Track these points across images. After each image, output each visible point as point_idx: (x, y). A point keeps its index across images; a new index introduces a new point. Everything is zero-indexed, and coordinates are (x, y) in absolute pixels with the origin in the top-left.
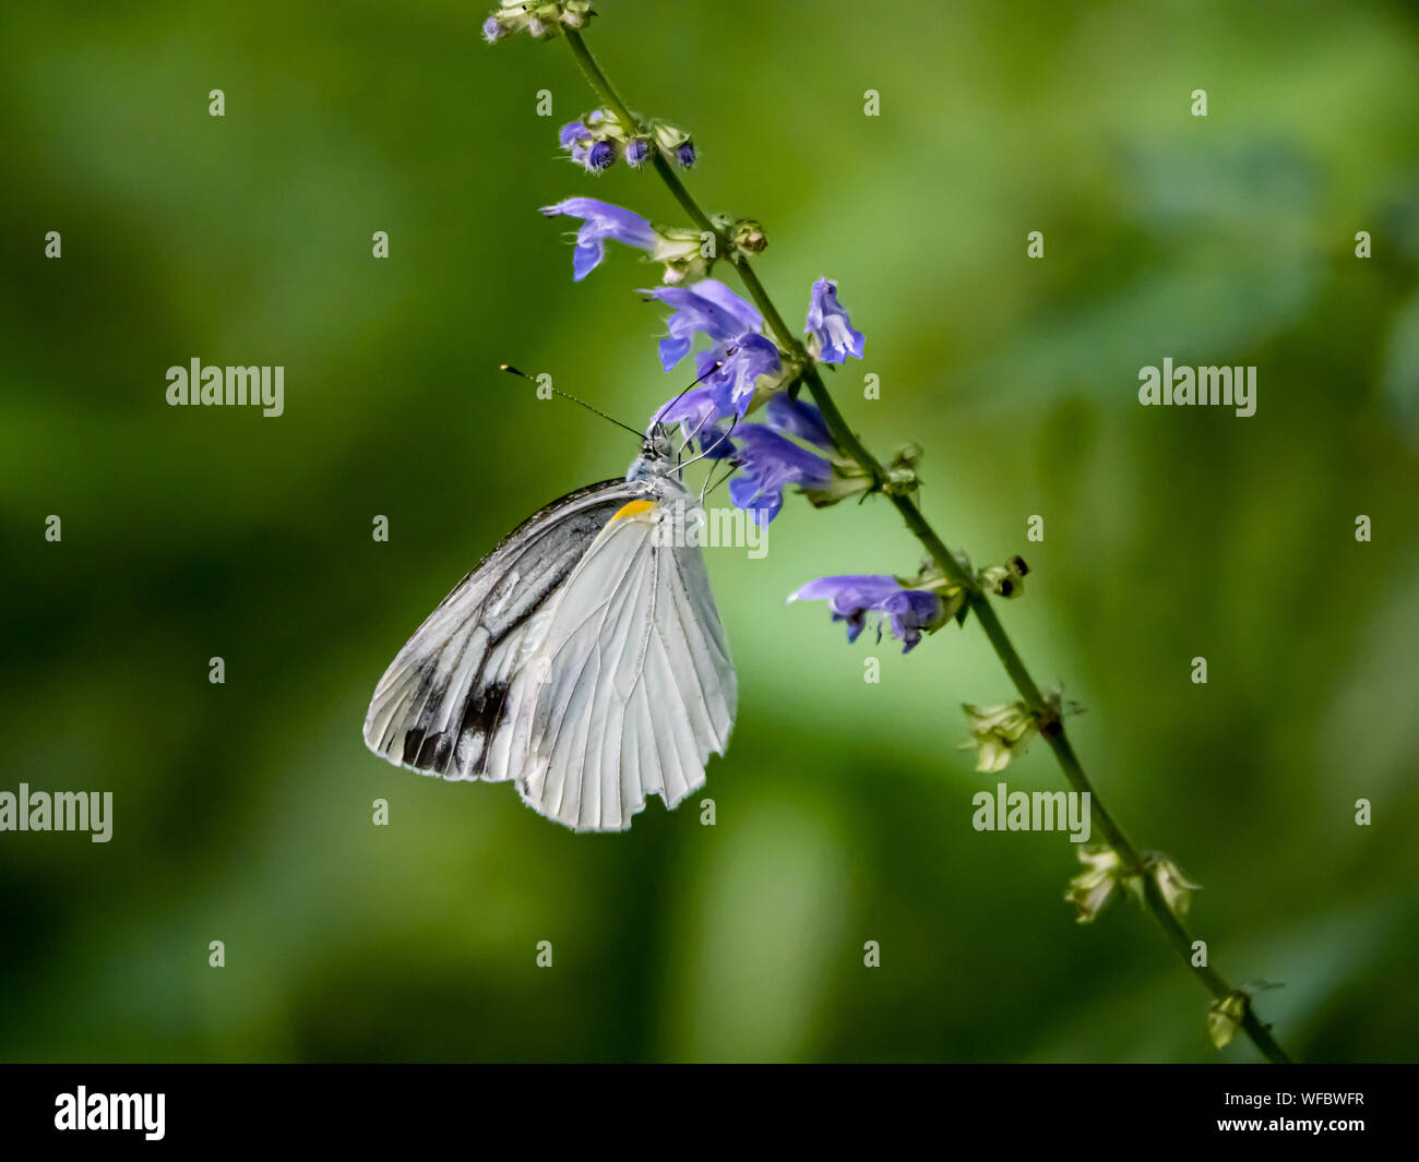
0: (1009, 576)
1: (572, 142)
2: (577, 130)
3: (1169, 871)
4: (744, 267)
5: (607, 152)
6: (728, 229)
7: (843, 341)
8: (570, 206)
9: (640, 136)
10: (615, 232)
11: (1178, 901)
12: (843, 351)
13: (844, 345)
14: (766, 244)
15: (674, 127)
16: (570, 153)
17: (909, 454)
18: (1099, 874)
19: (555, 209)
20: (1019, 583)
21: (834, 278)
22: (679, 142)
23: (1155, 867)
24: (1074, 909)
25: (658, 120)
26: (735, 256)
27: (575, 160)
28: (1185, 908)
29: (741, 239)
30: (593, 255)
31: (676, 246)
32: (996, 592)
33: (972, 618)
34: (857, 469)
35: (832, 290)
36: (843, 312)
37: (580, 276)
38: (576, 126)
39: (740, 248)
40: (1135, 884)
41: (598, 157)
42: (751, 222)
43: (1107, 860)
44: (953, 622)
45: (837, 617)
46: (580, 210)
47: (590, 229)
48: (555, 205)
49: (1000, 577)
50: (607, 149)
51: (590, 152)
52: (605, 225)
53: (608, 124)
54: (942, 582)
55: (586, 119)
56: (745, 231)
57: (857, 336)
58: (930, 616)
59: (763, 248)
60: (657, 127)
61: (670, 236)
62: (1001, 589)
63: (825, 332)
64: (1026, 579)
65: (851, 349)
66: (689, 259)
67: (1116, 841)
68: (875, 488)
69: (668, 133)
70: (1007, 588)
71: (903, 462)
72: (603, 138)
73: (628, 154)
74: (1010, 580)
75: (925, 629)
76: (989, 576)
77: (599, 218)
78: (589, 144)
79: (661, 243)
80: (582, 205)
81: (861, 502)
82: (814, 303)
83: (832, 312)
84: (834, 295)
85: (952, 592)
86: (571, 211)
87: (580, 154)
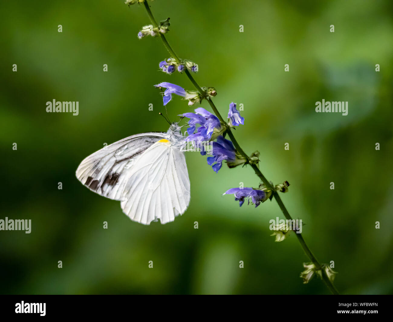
0: (284, 186)
1: (163, 67)
2: (164, 63)
3: (329, 269)
4: (210, 101)
5: (173, 68)
6: (206, 91)
7: (238, 120)
8: (162, 85)
9: (181, 64)
10: (175, 92)
11: (331, 277)
12: (238, 123)
13: (238, 121)
14: (216, 94)
15: (191, 61)
16: (162, 70)
17: (256, 154)
18: (310, 270)
19: (158, 85)
20: (287, 189)
21: (236, 103)
22: (192, 65)
23: (325, 267)
24: (303, 280)
25: (186, 60)
26: (208, 98)
27: (163, 71)
28: (333, 279)
29: (210, 92)
30: (168, 98)
31: (191, 96)
32: (281, 191)
33: (274, 199)
34: (242, 157)
35: (235, 106)
36: (238, 112)
37: (165, 104)
38: (163, 62)
39: (209, 95)
40: (320, 272)
41: (170, 69)
42: (212, 88)
43: (311, 266)
44: (269, 200)
45: (236, 199)
46: (165, 85)
47: (168, 91)
48: (158, 84)
49: (282, 187)
50: (172, 67)
51: (168, 69)
52: (172, 90)
53: (173, 61)
54: (266, 189)
55: (166, 60)
56: (211, 90)
57: (242, 118)
58: (263, 197)
59: (216, 95)
60: (186, 62)
61: (190, 92)
62: (282, 190)
63: (233, 118)
64: (289, 187)
65: (240, 122)
66: (195, 98)
67: (314, 261)
68: (247, 163)
69: (189, 63)
70: (284, 190)
71: (254, 155)
72: (171, 64)
73: (178, 69)
74: (285, 187)
75: (262, 201)
76: (279, 187)
77: (170, 88)
78: (167, 66)
79: (187, 95)
80: (166, 84)
81: (243, 167)
82: (230, 110)
83: (235, 112)
84: (236, 108)
85: (268, 191)
86: (163, 86)
87: (165, 69)
